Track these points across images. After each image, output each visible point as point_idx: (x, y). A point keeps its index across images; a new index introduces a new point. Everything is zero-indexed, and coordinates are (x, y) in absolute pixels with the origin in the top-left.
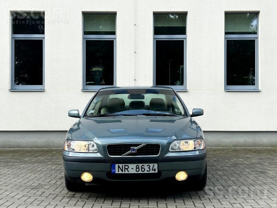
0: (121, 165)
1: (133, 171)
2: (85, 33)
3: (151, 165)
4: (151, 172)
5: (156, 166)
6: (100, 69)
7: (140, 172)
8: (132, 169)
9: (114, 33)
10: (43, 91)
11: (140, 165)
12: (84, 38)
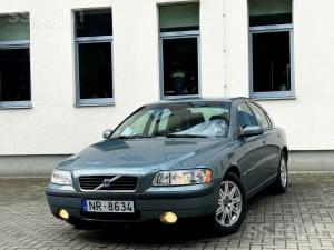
0: (92, 202)
1: (106, 210)
2: (162, 30)
3: (126, 203)
4: (127, 211)
5: (132, 204)
6: (182, 75)
7: (114, 211)
8: (104, 207)
9: (197, 28)
10: (112, 105)
11: (113, 202)
12: (160, 37)
